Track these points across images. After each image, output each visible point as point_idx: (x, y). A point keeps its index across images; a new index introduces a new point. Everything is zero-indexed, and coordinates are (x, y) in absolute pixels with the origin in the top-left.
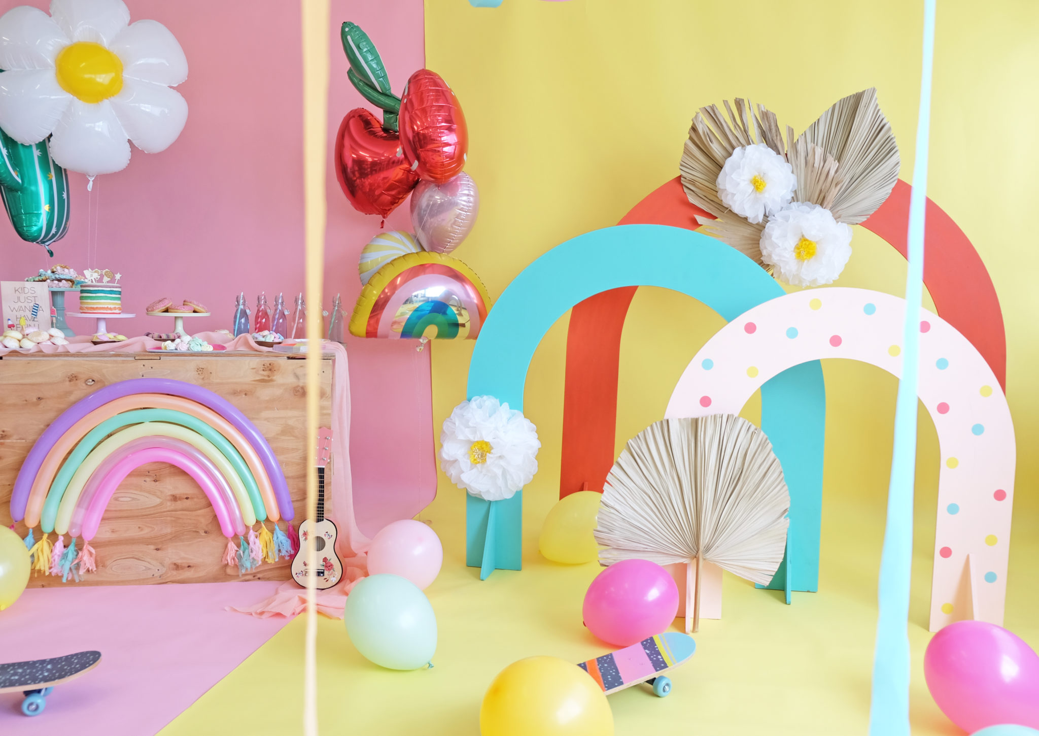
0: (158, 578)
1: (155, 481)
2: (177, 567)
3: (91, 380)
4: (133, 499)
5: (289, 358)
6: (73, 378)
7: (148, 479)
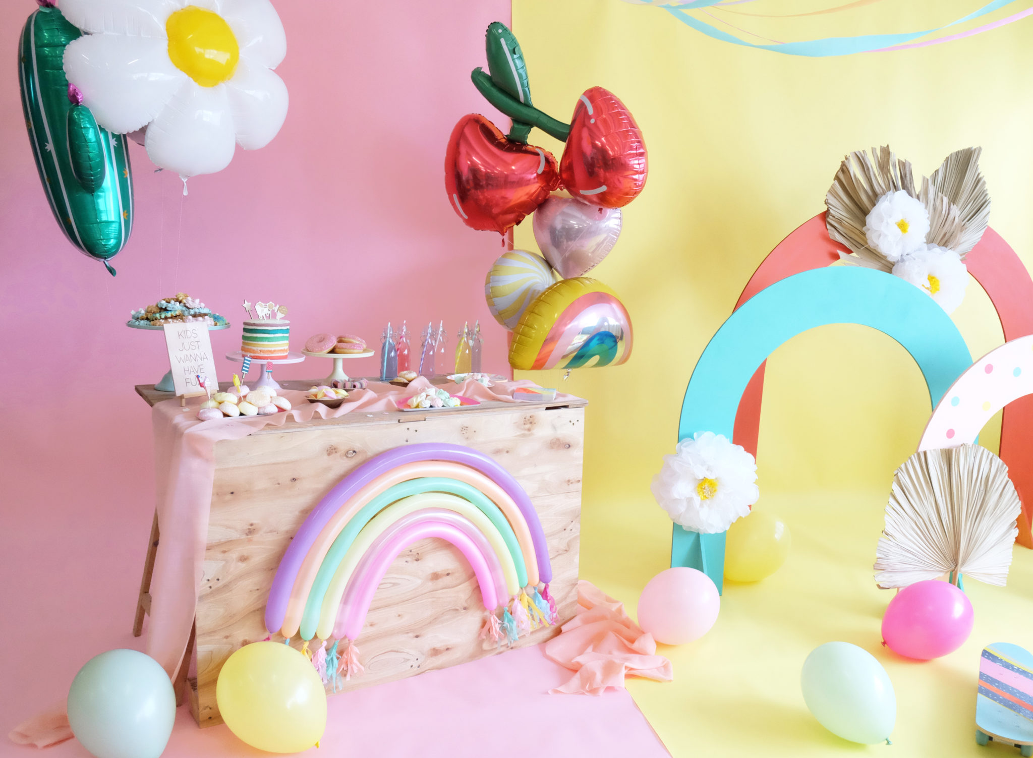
0: (417, 668)
1: (417, 560)
2: (435, 652)
3: (352, 452)
4: (394, 584)
5: (548, 409)
6: (332, 451)
7: (409, 559)
